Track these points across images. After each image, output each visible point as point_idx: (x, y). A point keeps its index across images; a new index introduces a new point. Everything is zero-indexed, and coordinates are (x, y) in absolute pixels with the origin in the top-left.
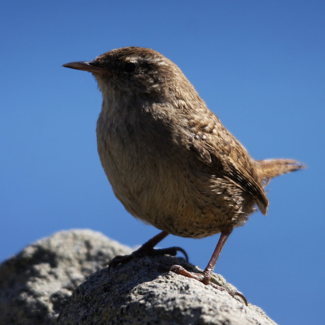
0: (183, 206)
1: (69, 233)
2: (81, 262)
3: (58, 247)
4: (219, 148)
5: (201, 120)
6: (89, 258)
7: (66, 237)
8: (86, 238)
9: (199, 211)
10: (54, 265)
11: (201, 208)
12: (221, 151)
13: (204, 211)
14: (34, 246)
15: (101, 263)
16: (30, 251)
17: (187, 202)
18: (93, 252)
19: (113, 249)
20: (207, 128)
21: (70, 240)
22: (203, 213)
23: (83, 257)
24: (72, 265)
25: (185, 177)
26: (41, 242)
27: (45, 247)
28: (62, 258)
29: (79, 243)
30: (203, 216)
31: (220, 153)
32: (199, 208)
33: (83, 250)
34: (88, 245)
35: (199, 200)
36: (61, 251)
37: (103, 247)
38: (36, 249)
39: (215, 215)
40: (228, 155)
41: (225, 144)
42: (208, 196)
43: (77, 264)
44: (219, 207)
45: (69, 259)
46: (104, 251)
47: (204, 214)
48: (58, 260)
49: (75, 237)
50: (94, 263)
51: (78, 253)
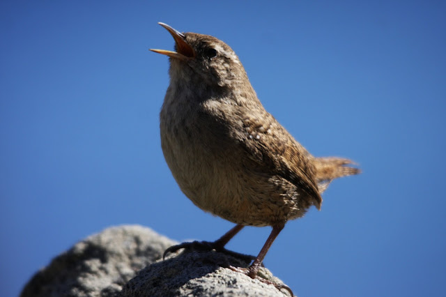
0: (237, 202)
1: (119, 229)
2: (130, 257)
3: (108, 243)
4: (272, 148)
5: (255, 120)
6: (139, 253)
7: (115, 233)
8: (136, 234)
9: (254, 207)
10: (104, 260)
11: (257, 204)
12: (274, 151)
13: (260, 206)
14: (85, 242)
15: (150, 257)
16: (81, 247)
17: (241, 198)
18: (142, 248)
19: (162, 245)
20: (262, 128)
21: (120, 236)
22: (259, 208)
23: (133, 252)
24: (121, 260)
25: (239, 176)
26: (91, 238)
27: (96, 242)
28: (112, 253)
29: (129, 238)
30: (259, 210)
31: (273, 153)
32: (254, 204)
33: (133, 246)
34: (137, 240)
35: (253, 197)
36: (111, 247)
37: (153, 242)
38: (87, 245)
39: (272, 210)
40: (281, 155)
41: (279, 145)
42: (262, 193)
43: (127, 260)
44: (275, 203)
45: (119, 255)
46: (154, 246)
47: (261, 209)
48: (108, 255)
49: (125, 233)
50: (144, 259)
51: (128, 249)
